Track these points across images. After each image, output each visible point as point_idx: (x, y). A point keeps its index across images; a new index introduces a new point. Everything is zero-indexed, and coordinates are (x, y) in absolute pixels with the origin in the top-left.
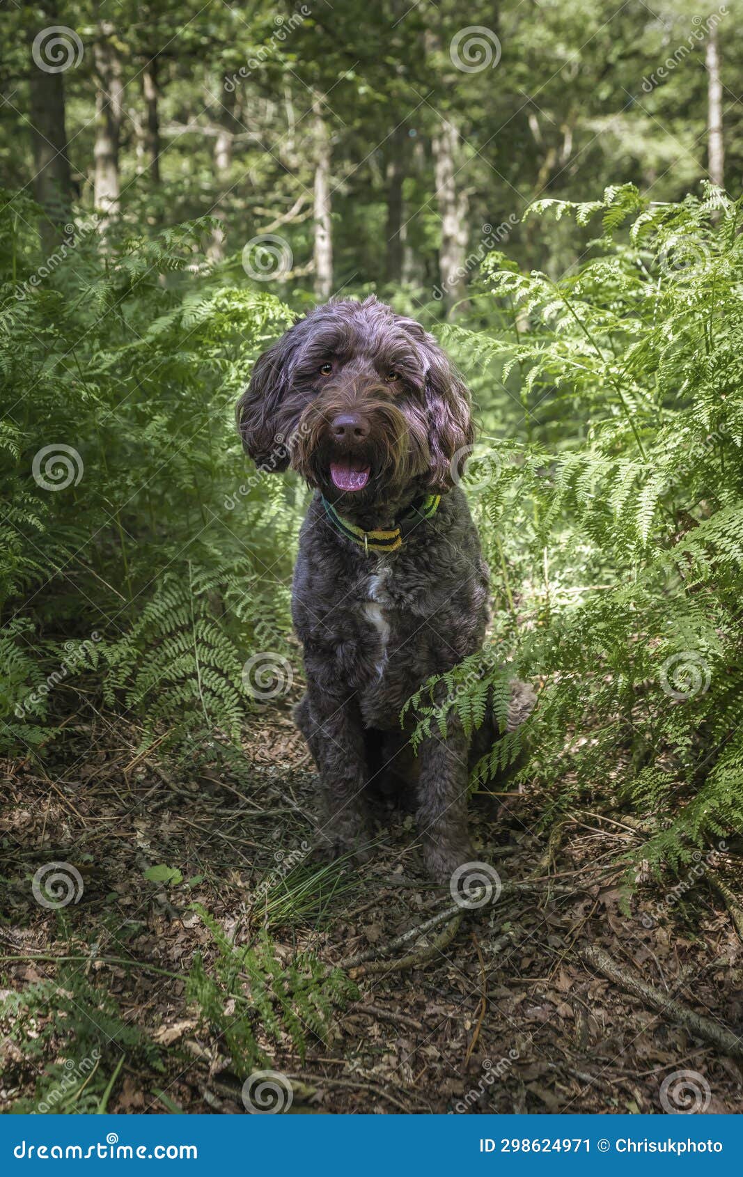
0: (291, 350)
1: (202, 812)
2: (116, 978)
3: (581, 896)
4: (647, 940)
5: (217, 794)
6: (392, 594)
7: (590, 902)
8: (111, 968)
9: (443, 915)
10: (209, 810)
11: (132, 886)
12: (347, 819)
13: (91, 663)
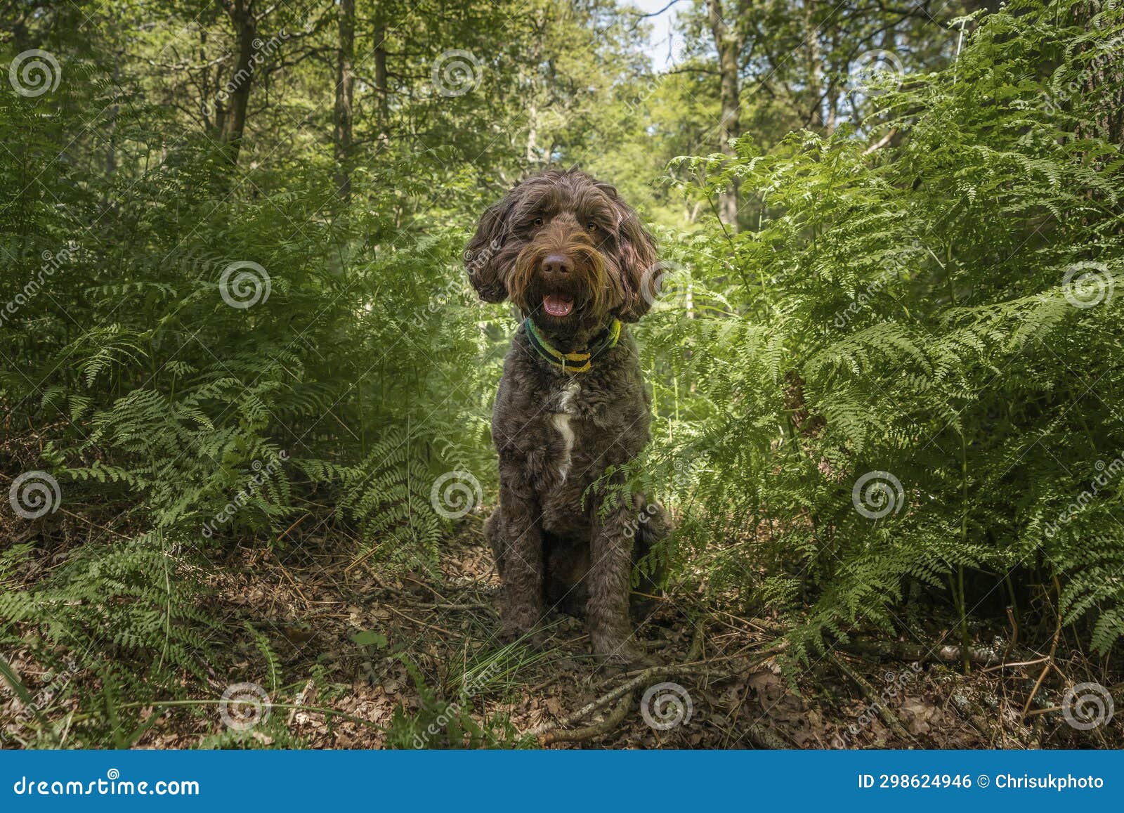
0: (512, 205)
1: (405, 605)
2: (318, 734)
3: (733, 681)
4: (801, 722)
5: (417, 593)
6: (580, 407)
7: (742, 687)
8: (314, 724)
9: (617, 691)
10: (410, 603)
11: (342, 654)
12: (525, 611)
13: (327, 476)
